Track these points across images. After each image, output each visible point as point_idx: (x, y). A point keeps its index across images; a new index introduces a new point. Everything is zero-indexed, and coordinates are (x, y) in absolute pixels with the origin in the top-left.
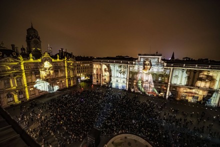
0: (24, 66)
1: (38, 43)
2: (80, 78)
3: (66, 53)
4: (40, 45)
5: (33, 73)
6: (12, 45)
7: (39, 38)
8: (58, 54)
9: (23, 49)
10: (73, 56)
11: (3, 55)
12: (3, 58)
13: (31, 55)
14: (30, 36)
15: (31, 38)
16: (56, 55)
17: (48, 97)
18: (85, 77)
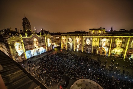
0: (23, 40)
1: (29, 27)
2: (54, 46)
3: (45, 31)
4: (30, 27)
5: (28, 44)
6: (16, 29)
7: (29, 24)
8: (41, 32)
9: (21, 31)
10: (49, 33)
11: (12, 35)
12: (12, 36)
13: (26, 34)
14: (25, 22)
15: (25, 24)
16: (40, 33)
17: (37, 57)
18: (57, 45)
